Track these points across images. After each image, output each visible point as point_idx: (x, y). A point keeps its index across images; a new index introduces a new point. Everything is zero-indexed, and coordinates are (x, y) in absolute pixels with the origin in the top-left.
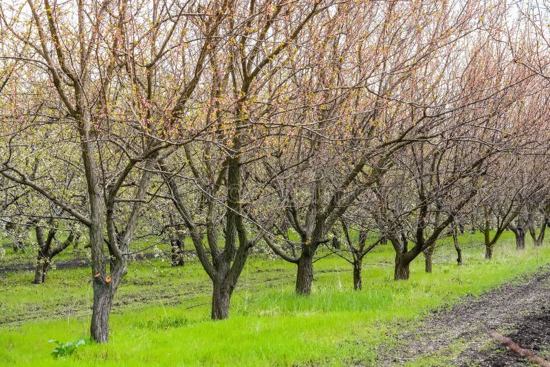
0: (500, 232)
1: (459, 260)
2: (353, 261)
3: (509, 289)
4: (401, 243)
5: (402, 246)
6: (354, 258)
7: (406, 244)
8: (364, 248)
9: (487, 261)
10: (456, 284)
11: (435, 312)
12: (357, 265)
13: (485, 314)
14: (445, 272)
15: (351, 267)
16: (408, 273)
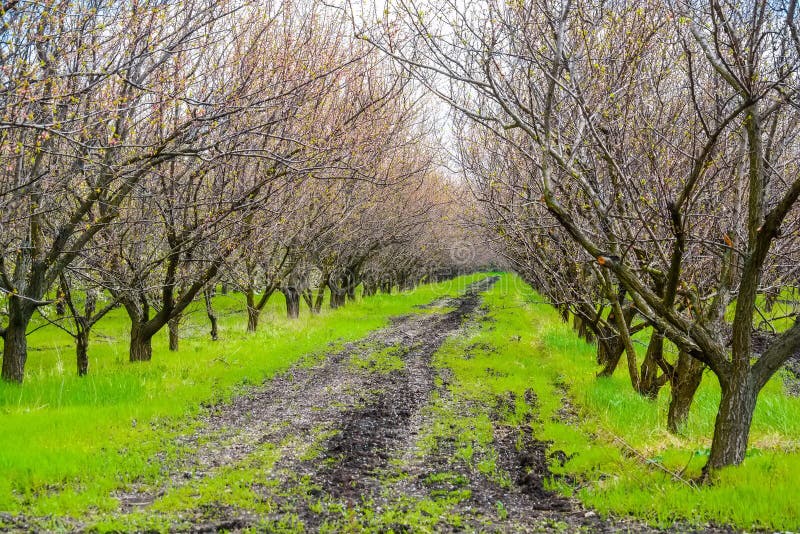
0: (268, 293)
1: (214, 333)
2: (76, 333)
3: (300, 374)
4: (140, 306)
5: (141, 312)
6: (78, 329)
7: (146, 308)
8: (93, 315)
9: (253, 334)
10: (221, 368)
11: (209, 407)
12: (81, 337)
13: (281, 409)
14: (197, 349)
15: (73, 344)
16: (150, 351)
